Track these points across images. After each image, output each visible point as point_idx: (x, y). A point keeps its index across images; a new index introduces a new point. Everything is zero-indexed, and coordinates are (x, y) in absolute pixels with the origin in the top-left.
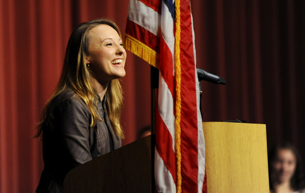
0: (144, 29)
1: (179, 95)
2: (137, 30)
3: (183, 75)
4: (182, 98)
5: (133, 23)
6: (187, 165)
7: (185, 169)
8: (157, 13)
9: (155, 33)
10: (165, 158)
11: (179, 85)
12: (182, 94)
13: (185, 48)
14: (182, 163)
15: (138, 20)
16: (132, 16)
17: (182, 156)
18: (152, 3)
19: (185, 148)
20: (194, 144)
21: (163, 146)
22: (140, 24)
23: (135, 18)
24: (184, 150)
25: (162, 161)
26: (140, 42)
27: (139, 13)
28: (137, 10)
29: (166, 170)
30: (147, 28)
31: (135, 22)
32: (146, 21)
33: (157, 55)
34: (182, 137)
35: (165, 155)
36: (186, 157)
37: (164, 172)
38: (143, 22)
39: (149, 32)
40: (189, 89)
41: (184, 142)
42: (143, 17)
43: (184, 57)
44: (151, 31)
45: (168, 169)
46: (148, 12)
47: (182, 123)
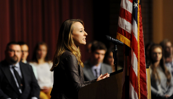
0: (126, 31)
1: (139, 59)
2: (123, 31)
3: (140, 51)
4: (140, 61)
5: (121, 28)
6: (142, 89)
7: (142, 91)
8: (131, 24)
9: (130, 33)
10: (134, 87)
11: (139, 55)
12: (140, 59)
13: (141, 39)
14: (140, 88)
15: (123, 27)
16: (121, 25)
17: (140, 85)
18: (129, 20)
19: (141, 82)
20: (145, 80)
21: (133, 81)
22: (124, 29)
23: (122, 26)
24: (141, 83)
25: (133, 88)
26: (124, 37)
27: (124, 24)
28: (123, 23)
29: (135, 92)
30: (127, 31)
31: (122, 28)
32: (127, 28)
33: (130, 42)
34: (140, 77)
35: (134, 85)
36: (142, 86)
37: (134, 92)
38: (125, 28)
39: (128, 32)
40: (142, 56)
41: (141, 79)
42: (126, 26)
43: (141, 43)
44: (129, 32)
45: (135, 91)
46: (128, 24)
47: (140, 71)
